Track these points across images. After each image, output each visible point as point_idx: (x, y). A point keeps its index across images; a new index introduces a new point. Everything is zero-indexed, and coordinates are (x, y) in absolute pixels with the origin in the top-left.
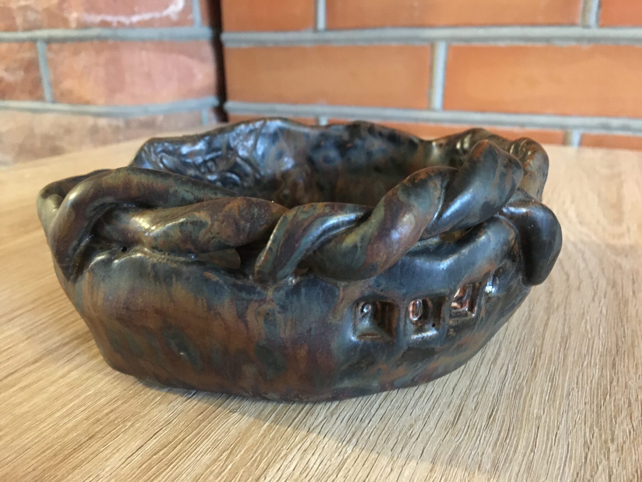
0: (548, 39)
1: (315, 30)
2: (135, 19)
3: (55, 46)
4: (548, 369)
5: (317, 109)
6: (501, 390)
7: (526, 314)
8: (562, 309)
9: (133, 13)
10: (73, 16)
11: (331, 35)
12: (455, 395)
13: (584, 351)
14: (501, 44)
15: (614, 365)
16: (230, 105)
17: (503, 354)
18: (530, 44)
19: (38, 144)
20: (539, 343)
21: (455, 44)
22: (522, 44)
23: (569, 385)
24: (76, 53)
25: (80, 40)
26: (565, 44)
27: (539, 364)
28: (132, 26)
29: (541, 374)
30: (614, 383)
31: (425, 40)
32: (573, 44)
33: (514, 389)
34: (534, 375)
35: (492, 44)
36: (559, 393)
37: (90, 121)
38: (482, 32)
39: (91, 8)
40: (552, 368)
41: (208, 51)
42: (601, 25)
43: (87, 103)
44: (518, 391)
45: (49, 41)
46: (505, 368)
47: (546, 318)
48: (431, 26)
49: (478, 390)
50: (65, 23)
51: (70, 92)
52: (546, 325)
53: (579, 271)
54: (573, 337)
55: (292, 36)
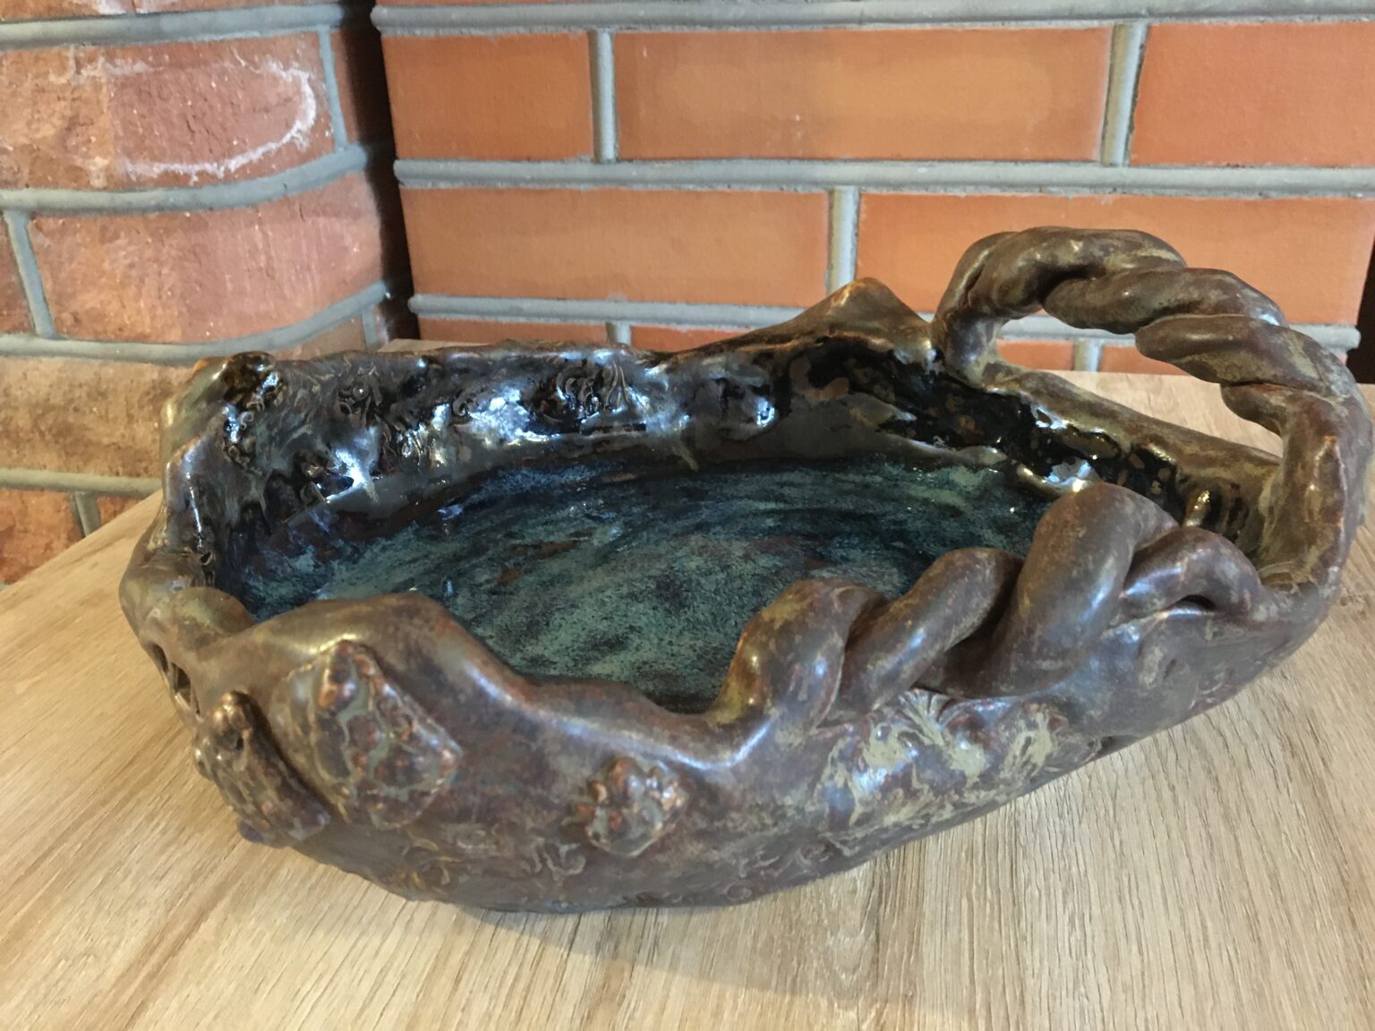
0: (1041, 186)
1: (598, 159)
2: (234, 164)
3: (50, 223)
4: (1277, 944)
5: (608, 308)
6: (1238, 995)
7: (1204, 835)
8: (1244, 815)
9: (230, 153)
10: (98, 164)
11: (630, 170)
12: (1188, 1018)
13: (1308, 901)
14: (959, 192)
15: (1353, 922)
16: (418, 301)
17: (1209, 924)
18: (1009, 194)
19: (22, 420)
20: (1245, 893)
21: (872, 191)
22: (996, 192)
23: (1315, 970)
24: (106, 237)
25: (114, 212)
26: (1072, 195)
27: (1263, 936)
28: (229, 178)
29: (1273, 956)
30: (1366, 957)
31: (815, 183)
32: (1086, 193)
33: (1253, 990)
34: (1266, 961)
35: (941, 192)
36: (1308, 988)
37: (151, 374)
38: (922, 171)
39: (138, 147)
40: (1282, 942)
41: (363, 196)
42: (1134, 164)
43: (142, 338)
44: (1260, 994)
45: (34, 213)
46: (1225, 953)
47: (1232, 837)
48: (829, 159)
49: (1210, 1003)
50: (78, 177)
51: (99, 316)
52: (1239, 854)
53: (1232, 722)
54: (1282, 874)
55: (547, 169)
